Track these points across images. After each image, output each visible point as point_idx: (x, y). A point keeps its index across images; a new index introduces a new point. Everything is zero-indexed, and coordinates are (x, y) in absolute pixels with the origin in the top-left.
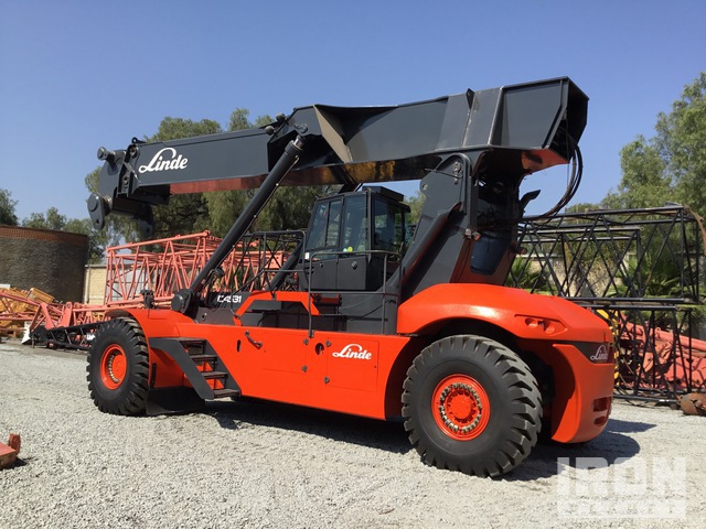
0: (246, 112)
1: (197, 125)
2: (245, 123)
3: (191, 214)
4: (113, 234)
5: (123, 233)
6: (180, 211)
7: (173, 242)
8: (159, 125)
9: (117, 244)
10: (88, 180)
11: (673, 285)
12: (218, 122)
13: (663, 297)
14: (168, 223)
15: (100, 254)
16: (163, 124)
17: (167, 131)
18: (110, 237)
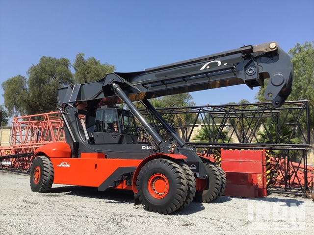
0: (83, 55)
1: (58, 60)
2: (83, 60)
3: (54, 103)
4: (15, 112)
5: (20, 111)
6: (49, 101)
7: (49, 115)
8: (40, 59)
9: (17, 116)
10: (3, 85)
11: (285, 138)
12: (68, 59)
13: (282, 144)
14: (43, 106)
15: (6, 122)
16: (42, 59)
17: (43, 63)
18: (14, 113)
